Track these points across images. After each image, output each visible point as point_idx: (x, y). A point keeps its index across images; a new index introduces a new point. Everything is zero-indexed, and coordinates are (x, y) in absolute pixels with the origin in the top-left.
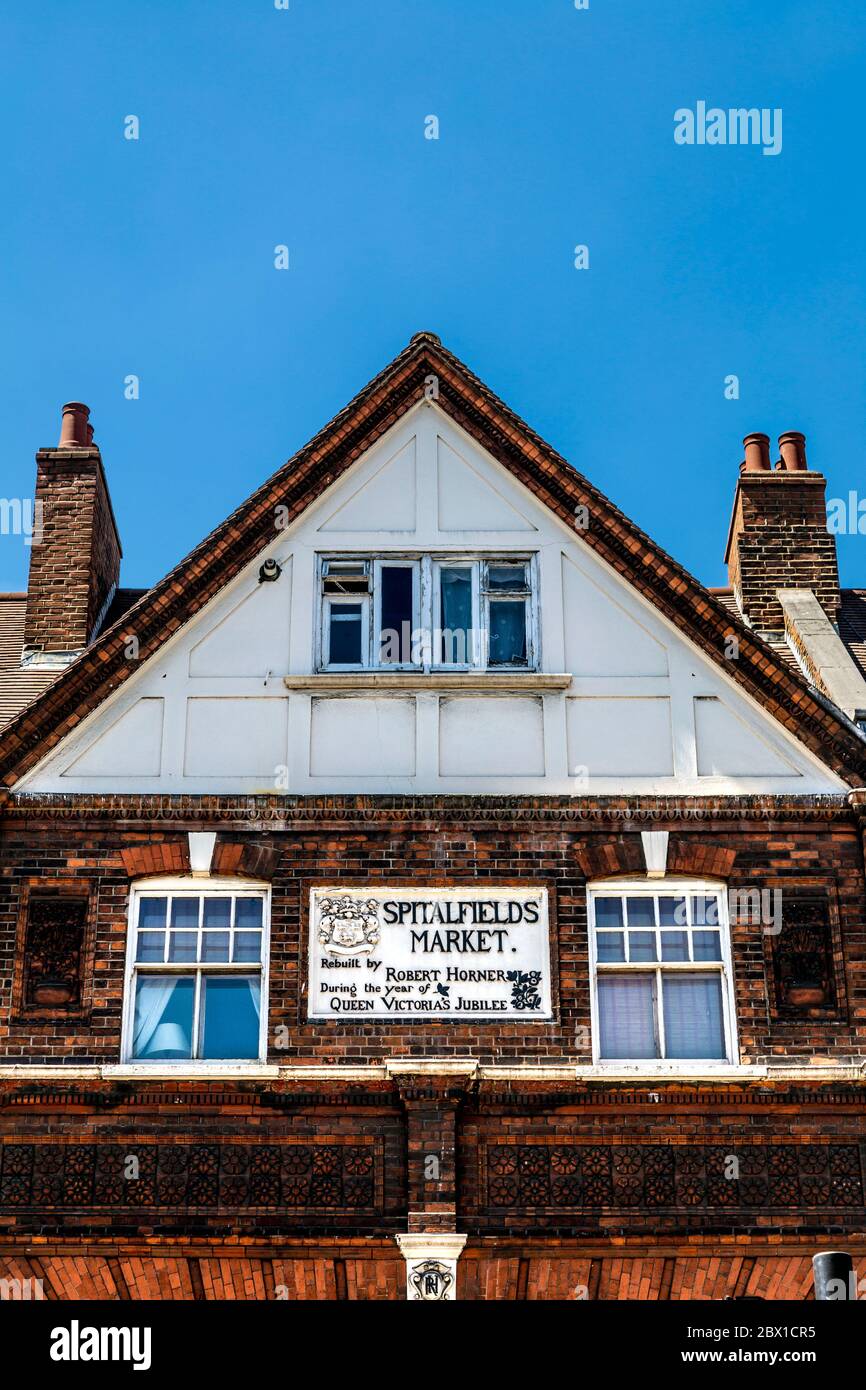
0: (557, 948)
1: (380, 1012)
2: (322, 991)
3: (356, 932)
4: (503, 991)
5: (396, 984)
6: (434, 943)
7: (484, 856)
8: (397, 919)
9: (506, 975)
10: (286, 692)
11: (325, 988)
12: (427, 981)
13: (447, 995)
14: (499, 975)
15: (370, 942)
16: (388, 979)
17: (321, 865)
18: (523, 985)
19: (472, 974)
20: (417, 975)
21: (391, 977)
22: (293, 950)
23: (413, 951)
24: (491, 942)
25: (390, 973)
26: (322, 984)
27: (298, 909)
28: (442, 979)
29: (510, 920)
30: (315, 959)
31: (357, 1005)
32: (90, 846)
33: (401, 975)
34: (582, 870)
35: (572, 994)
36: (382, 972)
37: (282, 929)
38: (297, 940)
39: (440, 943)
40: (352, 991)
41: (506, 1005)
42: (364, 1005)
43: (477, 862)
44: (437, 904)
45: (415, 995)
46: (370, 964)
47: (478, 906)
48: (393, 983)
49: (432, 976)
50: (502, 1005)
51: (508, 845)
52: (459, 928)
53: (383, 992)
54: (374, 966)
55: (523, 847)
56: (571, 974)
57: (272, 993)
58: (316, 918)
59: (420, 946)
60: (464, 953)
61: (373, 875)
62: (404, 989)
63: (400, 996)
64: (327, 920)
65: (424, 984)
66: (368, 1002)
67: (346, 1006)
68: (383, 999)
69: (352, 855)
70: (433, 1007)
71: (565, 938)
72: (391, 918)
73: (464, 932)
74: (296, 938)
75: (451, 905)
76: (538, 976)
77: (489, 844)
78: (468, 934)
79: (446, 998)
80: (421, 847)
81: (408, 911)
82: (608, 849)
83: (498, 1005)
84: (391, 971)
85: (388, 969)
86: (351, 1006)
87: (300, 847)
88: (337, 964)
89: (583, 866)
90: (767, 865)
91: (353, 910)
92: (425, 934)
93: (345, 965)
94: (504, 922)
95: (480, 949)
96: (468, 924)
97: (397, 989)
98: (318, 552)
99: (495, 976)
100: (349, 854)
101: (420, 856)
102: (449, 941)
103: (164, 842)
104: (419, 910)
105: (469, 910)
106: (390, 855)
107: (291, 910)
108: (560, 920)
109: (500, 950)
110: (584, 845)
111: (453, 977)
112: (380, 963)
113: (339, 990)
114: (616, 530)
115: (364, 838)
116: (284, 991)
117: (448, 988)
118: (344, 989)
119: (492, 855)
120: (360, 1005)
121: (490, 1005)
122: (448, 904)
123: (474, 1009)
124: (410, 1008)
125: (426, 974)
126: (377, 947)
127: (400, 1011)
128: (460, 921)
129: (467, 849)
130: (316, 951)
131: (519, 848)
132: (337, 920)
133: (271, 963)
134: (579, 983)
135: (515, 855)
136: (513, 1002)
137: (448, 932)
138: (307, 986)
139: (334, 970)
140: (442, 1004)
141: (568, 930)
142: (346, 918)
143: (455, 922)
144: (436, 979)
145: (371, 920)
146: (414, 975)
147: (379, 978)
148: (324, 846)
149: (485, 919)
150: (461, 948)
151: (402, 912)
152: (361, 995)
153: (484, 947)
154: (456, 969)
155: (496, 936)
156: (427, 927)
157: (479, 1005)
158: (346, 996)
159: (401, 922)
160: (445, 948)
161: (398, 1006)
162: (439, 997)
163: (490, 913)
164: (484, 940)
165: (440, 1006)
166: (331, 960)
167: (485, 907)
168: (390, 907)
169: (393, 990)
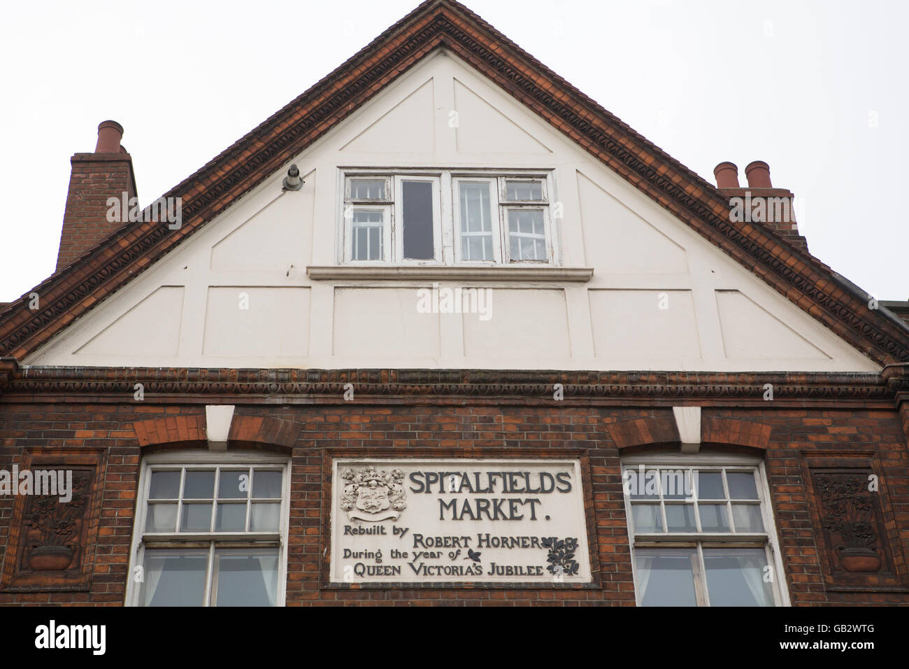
0: (593, 515)
1: (408, 576)
2: (346, 557)
3: (381, 501)
4: (539, 557)
5: (424, 550)
6: (464, 512)
7: (512, 429)
8: (424, 489)
9: (540, 542)
10: (309, 283)
11: (348, 554)
12: (457, 548)
13: (479, 561)
14: (533, 542)
15: (397, 509)
16: (416, 546)
17: (344, 436)
18: (560, 551)
19: (504, 540)
20: (446, 542)
21: (419, 544)
22: (314, 516)
23: (442, 518)
24: (524, 510)
25: (418, 539)
26: (346, 550)
27: (320, 477)
28: (473, 545)
29: (542, 490)
30: (337, 525)
31: (383, 570)
32: (101, 418)
33: (430, 542)
34: (614, 442)
35: (612, 558)
36: (409, 540)
37: (302, 496)
38: (319, 507)
39: (470, 511)
40: (378, 557)
41: (542, 571)
42: (390, 571)
43: (505, 434)
44: (465, 474)
45: (445, 561)
46: (396, 531)
47: (508, 477)
48: (421, 549)
49: (462, 543)
50: (538, 571)
51: (537, 418)
52: (489, 497)
53: (411, 558)
54: (401, 533)
55: (553, 420)
56: (609, 540)
57: (290, 556)
58: (339, 487)
59: (449, 514)
60: (496, 521)
61: (398, 445)
62: (433, 555)
63: (429, 562)
64: (350, 488)
65: (454, 550)
66: (394, 568)
67: (371, 572)
68: (411, 565)
69: (377, 428)
70: (464, 572)
71: (601, 505)
72: (417, 487)
73: (495, 501)
74: (318, 505)
75: (480, 476)
76: (573, 543)
77: (517, 418)
78: (498, 502)
79: (478, 564)
80: (447, 420)
81: (434, 482)
82: (640, 423)
83: (534, 571)
84: (418, 538)
85: (415, 535)
86: (377, 571)
87: (323, 420)
88: (361, 532)
89: (615, 439)
90: (806, 439)
91: (378, 478)
92: (454, 502)
93: (369, 532)
94: (536, 492)
95: (513, 518)
96: (498, 493)
97: (426, 555)
98: (340, 168)
99: (529, 542)
100: (374, 426)
101: (446, 428)
102: (479, 509)
103: (180, 414)
104: (447, 480)
105: (500, 481)
106: (416, 428)
107: (312, 478)
108: (594, 488)
109: (533, 518)
110: (615, 420)
111: (484, 544)
112: (407, 529)
113: (363, 556)
114: (630, 146)
115: (388, 412)
116: (305, 556)
117: (479, 554)
118: (368, 555)
119: (521, 428)
120: (386, 570)
121: (525, 570)
122: (477, 475)
123: (507, 574)
124: (439, 574)
125: (455, 541)
126: (403, 514)
127: (429, 576)
128: (490, 490)
129: (495, 422)
130: (339, 519)
131: (548, 421)
132: (360, 488)
133: (290, 528)
134: (618, 548)
135: (545, 428)
136: (549, 568)
137: (478, 501)
138: (329, 550)
139: (357, 536)
140: (474, 570)
141: (603, 498)
142: (370, 486)
143: (484, 491)
144: (466, 546)
145: (397, 487)
146: (443, 542)
147: (406, 544)
148: (346, 420)
149: (515, 488)
150: (492, 515)
151: (429, 482)
152: (387, 561)
153: (516, 515)
154: (488, 535)
155: (528, 505)
156: (454, 496)
157: (514, 571)
158: (371, 562)
159: (429, 492)
160: (476, 516)
161: (427, 571)
162: (470, 562)
163: (521, 483)
164: (516, 508)
165: (471, 571)
166: (354, 526)
167: (515, 478)
168: (416, 478)
169: (422, 557)
